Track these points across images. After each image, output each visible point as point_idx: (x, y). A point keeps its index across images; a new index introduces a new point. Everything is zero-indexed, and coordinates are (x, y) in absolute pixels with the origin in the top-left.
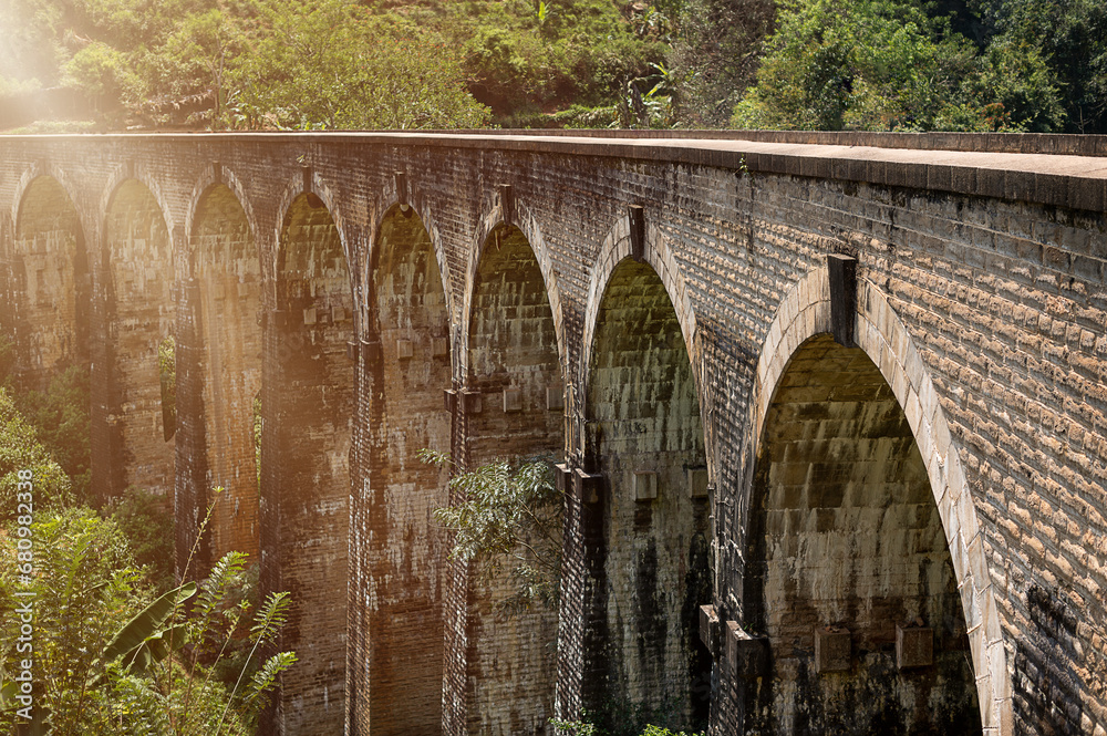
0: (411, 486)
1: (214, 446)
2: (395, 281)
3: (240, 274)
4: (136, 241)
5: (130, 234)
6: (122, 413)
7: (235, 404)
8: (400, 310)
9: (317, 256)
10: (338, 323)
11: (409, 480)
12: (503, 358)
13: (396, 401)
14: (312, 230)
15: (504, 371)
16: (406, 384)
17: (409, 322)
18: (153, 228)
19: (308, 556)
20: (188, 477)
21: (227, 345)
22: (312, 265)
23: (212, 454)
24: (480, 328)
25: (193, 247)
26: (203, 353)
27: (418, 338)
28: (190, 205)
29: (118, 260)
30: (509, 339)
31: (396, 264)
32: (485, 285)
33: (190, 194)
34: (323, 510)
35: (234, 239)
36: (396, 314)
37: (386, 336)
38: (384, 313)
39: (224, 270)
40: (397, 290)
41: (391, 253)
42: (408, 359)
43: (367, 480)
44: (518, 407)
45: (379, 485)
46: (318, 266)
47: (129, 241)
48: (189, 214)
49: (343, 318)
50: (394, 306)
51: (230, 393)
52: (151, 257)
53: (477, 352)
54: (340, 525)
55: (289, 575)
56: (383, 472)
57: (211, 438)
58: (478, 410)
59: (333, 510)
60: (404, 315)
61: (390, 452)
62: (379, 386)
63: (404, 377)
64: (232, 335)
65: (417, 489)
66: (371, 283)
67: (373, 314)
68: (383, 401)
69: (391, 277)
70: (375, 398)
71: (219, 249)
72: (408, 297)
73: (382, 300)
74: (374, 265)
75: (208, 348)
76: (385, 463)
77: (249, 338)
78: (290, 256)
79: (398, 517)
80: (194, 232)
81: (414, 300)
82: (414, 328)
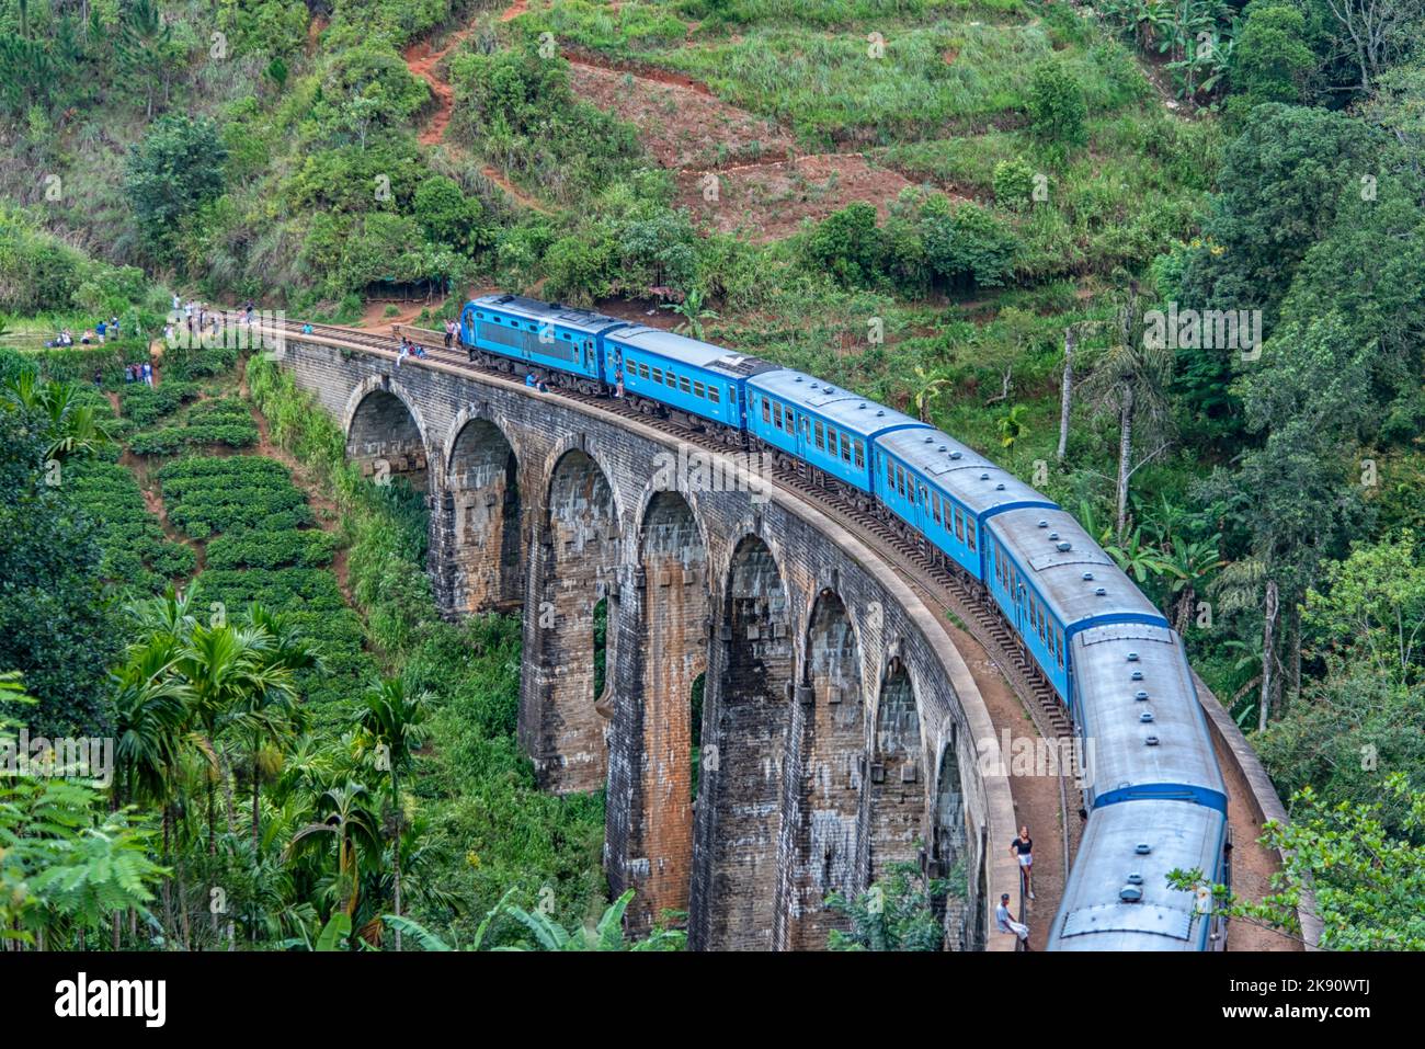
0: (834, 812)
1: (651, 729)
2: (829, 637)
3: (686, 561)
4: (578, 501)
5: (572, 494)
6: (554, 676)
7: (674, 689)
8: (832, 661)
9: (763, 578)
10: (778, 638)
11: (832, 807)
12: (903, 740)
13: (825, 740)
14: (759, 557)
15: (903, 749)
16: (834, 724)
17: (839, 671)
18: (597, 487)
19: (739, 854)
20: (624, 757)
21: (669, 630)
22: (757, 585)
23: (649, 737)
24: (886, 716)
25: (643, 536)
26: (646, 638)
27: (846, 686)
28: (642, 497)
29: (561, 520)
30: (907, 725)
31: (829, 624)
32: (890, 688)
33: (643, 486)
34: (755, 812)
35: (682, 527)
36: (827, 664)
37: (819, 682)
38: (816, 665)
39: (670, 557)
40: (830, 645)
41: (826, 616)
42: (836, 703)
43: (795, 804)
44: (912, 778)
45: (805, 809)
46: (763, 587)
47: (571, 501)
48: (640, 504)
49: (783, 635)
50: (826, 657)
51: (669, 677)
52: (592, 517)
53: (882, 735)
54: (770, 827)
55: (720, 871)
56: (810, 799)
57: (649, 721)
58: (880, 779)
59: (765, 812)
60: (835, 665)
61: (816, 782)
62: (810, 724)
63: (832, 719)
64: (675, 622)
65: (838, 815)
66: (808, 637)
67: (807, 665)
68: (813, 738)
69: (825, 634)
70: (806, 735)
71: (668, 537)
72: (839, 651)
73: (816, 652)
74: (811, 624)
75: (651, 633)
76: (811, 792)
77: (691, 624)
78: (738, 577)
79: (820, 836)
80: (645, 522)
81: (844, 653)
82: (843, 676)
